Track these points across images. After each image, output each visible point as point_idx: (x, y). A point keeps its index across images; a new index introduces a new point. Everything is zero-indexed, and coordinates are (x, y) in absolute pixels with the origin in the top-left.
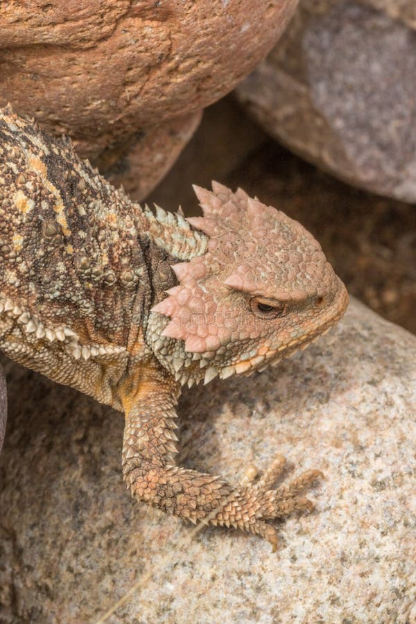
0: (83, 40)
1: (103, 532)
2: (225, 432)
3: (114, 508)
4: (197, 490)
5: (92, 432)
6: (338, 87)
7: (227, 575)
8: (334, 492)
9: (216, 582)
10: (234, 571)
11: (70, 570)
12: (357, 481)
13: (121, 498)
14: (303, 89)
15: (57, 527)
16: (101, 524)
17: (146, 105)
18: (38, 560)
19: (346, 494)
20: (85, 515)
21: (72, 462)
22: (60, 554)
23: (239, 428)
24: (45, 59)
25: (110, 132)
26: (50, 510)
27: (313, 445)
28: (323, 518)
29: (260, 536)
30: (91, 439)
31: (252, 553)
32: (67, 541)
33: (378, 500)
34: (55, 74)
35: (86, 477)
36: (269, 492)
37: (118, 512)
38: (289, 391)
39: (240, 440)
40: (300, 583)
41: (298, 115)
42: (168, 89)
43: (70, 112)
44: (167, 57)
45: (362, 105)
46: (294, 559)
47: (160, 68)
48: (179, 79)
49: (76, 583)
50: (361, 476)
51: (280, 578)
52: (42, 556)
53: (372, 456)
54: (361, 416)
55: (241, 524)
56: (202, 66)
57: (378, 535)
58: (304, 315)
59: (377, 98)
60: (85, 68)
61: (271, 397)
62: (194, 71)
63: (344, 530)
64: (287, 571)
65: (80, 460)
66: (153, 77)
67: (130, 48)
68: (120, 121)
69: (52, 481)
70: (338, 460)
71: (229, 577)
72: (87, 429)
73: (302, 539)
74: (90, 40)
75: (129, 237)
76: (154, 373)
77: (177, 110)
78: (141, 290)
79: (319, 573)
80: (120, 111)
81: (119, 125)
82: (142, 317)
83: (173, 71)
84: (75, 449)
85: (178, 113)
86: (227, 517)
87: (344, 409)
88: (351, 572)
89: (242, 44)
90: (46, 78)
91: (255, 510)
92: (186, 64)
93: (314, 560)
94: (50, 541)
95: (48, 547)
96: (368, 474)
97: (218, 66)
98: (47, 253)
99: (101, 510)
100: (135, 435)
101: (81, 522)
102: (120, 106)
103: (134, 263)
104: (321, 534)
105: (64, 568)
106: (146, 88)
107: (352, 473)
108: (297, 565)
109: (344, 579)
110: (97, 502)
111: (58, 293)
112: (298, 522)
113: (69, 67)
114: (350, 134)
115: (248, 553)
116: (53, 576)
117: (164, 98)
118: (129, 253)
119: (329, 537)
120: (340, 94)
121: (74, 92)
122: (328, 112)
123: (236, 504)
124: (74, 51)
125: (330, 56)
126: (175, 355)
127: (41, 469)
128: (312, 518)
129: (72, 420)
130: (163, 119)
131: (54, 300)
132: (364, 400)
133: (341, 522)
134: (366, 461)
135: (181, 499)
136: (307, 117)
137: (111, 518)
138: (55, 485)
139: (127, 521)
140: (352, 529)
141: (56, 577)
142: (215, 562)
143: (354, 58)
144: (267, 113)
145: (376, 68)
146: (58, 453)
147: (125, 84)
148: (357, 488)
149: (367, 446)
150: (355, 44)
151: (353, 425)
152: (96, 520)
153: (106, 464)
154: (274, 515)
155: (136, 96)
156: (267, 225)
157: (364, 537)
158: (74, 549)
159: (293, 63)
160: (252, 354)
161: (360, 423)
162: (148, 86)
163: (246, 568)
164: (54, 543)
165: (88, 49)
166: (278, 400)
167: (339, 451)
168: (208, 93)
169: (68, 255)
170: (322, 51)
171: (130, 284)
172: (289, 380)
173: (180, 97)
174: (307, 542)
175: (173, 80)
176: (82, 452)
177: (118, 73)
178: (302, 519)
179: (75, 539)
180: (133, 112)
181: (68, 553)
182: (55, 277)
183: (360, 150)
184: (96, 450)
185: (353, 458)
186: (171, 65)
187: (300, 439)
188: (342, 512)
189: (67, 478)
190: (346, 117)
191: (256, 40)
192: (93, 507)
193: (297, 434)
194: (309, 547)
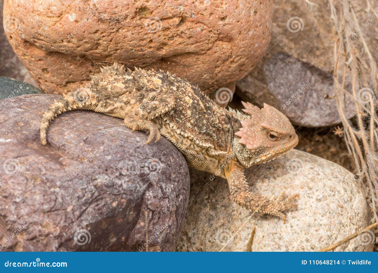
0: (202, 50)
1: (220, 227)
2: (261, 188)
3: (224, 218)
4: (258, 199)
5: (211, 195)
6: (277, 85)
7: (268, 235)
8: (304, 203)
9: (264, 238)
10: (270, 233)
11: (210, 241)
12: (311, 199)
13: (225, 215)
14: (265, 86)
15: (203, 228)
16: (219, 224)
17: (223, 76)
18: (197, 240)
19: (307, 204)
20: (213, 222)
21: (205, 206)
22: (205, 237)
23: (265, 187)
24: (188, 59)
25: (208, 89)
26: (199, 223)
27: (293, 189)
28: (300, 212)
29: (279, 218)
30: (211, 198)
31: (276, 226)
32: (207, 232)
33: (319, 205)
34: (192, 65)
35: (211, 210)
36: (281, 202)
37: (225, 219)
38: (282, 173)
39: (267, 190)
40: (295, 235)
41: (264, 95)
42: (230, 69)
43: (196, 80)
44: (231, 56)
45: (287, 90)
46: (292, 227)
47: (228, 61)
48: (234, 65)
49: (213, 246)
50: (312, 197)
51: (287, 234)
52: (198, 238)
53: (315, 191)
54: (309, 178)
55: (273, 212)
56: (242, 60)
57: (321, 217)
58: (285, 141)
59: (292, 87)
60: (202, 61)
61: (275, 175)
62: (239, 62)
63: (308, 215)
64: (290, 231)
65: (208, 205)
66: (225, 64)
67: (218, 53)
68: (213, 83)
69: (198, 213)
70: (303, 193)
71: (269, 235)
72: (209, 195)
73: (294, 220)
74: (204, 50)
75: (223, 115)
76: (236, 162)
77: (233, 78)
78: (230, 132)
79: (301, 231)
80: (213, 79)
81: (213, 85)
82: (231, 142)
83: (232, 62)
84: (206, 202)
85: (233, 80)
86: (268, 210)
87: (303, 177)
88: (312, 230)
89: (255, 52)
90: (188, 67)
91: (277, 208)
92: (237, 59)
93: (299, 226)
94: (201, 233)
95: (200, 235)
96: (315, 197)
97: (247, 60)
98: (199, 117)
99: (219, 219)
100: (234, 181)
101: (212, 225)
102: (214, 76)
103: (226, 123)
104: (300, 218)
105: (207, 241)
106: (223, 69)
107: (309, 197)
108: (293, 229)
109: (310, 233)
110: (217, 217)
111: (205, 131)
112: (292, 214)
113: (196, 61)
114: (284, 101)
115: (275, 226)
116: (203, 244)
117: (229, 73)
118: (224, 120)
119: (303, 218)
120: (279, 87)
121: (198, 72)
122: (275, 93)
123: (271, 205)
124: (198, 55)
125: (274, 74)
126: (244, 153)
127: (194, 210)
128: (296, 212)
129: (203, 192)
130: (228, 82)
131: (204, 133)
132: (309, 174)
133: (307, 213)
134: (313, 192)
135: (252, 202)
136: (267, 96)
137: (223, 222)
138: (200, 214)
139: (229, 222)
140: (311, 215)
141: (205, 245)
142: (263, 231)
143: (283, 74)
144: (253, 95)
145: (291, 77)
146: (199, 204)
147: (216, 67)
148: (311, 201)
149: (313, 188)
150: (282, 68)
151: (307, 182)
152: (217, 223)
153: (218, 204)
154: (284, 209)
155: (219, 72)
156: (271, 111)
157: (315, 217)
158: (210, 234)
159: (260, 77)
160: (268, 153)
161: (309, 181)
162: (224, 68)
163: (275, 232)
164: (203, 233)
165: (203, 54)
166: (278, 176)
167: (303, 190)
168: (243, 72)
169: (206, 118)
170: (271, 72)
171: (227, 129)
172: (281, 170)
173: (234, 73)
174: (296, 220)
175: (232, 66)
176: (208, 202)
177: (214, 63)
178: (293, 213)
179: (211, 231)
180: (218, 79)
181: (208, 236)
182: (203, 125)
183: (288, 107)
184: (214, 200)
185: (309, 192)
186: (232, 59)
187: (288, 187)
188: (307, 210)
189: (204, 211)
190: (282, 95)
191: (259, 50)
192: (216, 219)
193: (287, 186)
194: (297, 222)
